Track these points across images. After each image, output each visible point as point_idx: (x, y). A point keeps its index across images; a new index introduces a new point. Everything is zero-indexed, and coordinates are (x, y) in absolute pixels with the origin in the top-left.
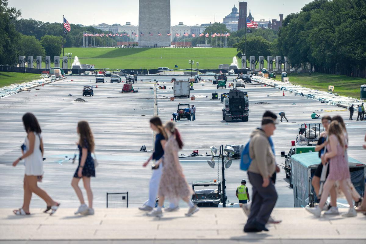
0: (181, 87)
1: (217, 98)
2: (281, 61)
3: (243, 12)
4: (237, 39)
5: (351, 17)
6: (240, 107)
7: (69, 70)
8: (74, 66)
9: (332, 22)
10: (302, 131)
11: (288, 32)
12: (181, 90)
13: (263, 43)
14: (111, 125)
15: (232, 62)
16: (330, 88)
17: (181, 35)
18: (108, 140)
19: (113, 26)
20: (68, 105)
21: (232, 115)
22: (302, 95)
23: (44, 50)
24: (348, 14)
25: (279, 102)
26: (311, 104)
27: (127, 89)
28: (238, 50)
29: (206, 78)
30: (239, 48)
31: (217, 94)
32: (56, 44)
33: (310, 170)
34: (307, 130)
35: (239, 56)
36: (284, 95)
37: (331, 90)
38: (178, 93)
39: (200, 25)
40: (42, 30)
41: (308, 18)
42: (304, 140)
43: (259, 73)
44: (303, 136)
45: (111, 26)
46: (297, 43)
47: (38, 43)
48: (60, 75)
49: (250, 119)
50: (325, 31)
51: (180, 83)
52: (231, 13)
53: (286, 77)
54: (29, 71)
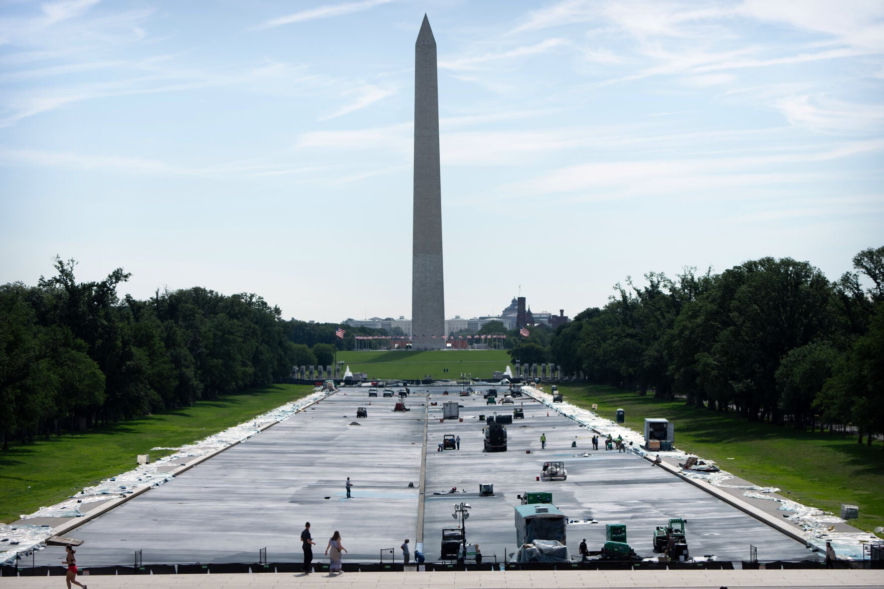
0: (451, 408)
1: (484, 419)
2: (554, 370)
3: (522, 308)
4: (514, 339)
5: (616, 335)
6: (499, 438)
7: (342, 381)
8: (346, 377)
9: (599, 338)
10: (545, 468)
11: (560, 342)
12: (450, 411)
13: (537, 349)
14: (383, 456)
15: (505, 371)
16: (593, 407)
17: (457, 329)
18: (381, 475)
19: (386, 320)
20: (343, 431)
21: (492, 445)
22: (565, 415)
23: (317, 359)
24: (613, 332)
25: (541, 425)
26: (570, 428)
27: (400, 408)
28: (512, 357)
29: (478, 388)
30: (513, 354)
31: (484, 416)
32: (328, 353)
33: (525, 520)
34: (550, 467)
35: (514, 362)
36: (548, 416)
37: (594, 409)
38: (448, 414)
39: (478, 318)
40: (313, 332)
41: (580, 328)
43: (532, 383)
44: (546, 472)
45: (383, 320)
46: (569, 353)
47: (310, 351)
48: (334, 388)
49: (508, 448)
50: (593, 346)
51: (449, 405)
52: (511, 305)
53: (556, 390)
54: (302, 382)
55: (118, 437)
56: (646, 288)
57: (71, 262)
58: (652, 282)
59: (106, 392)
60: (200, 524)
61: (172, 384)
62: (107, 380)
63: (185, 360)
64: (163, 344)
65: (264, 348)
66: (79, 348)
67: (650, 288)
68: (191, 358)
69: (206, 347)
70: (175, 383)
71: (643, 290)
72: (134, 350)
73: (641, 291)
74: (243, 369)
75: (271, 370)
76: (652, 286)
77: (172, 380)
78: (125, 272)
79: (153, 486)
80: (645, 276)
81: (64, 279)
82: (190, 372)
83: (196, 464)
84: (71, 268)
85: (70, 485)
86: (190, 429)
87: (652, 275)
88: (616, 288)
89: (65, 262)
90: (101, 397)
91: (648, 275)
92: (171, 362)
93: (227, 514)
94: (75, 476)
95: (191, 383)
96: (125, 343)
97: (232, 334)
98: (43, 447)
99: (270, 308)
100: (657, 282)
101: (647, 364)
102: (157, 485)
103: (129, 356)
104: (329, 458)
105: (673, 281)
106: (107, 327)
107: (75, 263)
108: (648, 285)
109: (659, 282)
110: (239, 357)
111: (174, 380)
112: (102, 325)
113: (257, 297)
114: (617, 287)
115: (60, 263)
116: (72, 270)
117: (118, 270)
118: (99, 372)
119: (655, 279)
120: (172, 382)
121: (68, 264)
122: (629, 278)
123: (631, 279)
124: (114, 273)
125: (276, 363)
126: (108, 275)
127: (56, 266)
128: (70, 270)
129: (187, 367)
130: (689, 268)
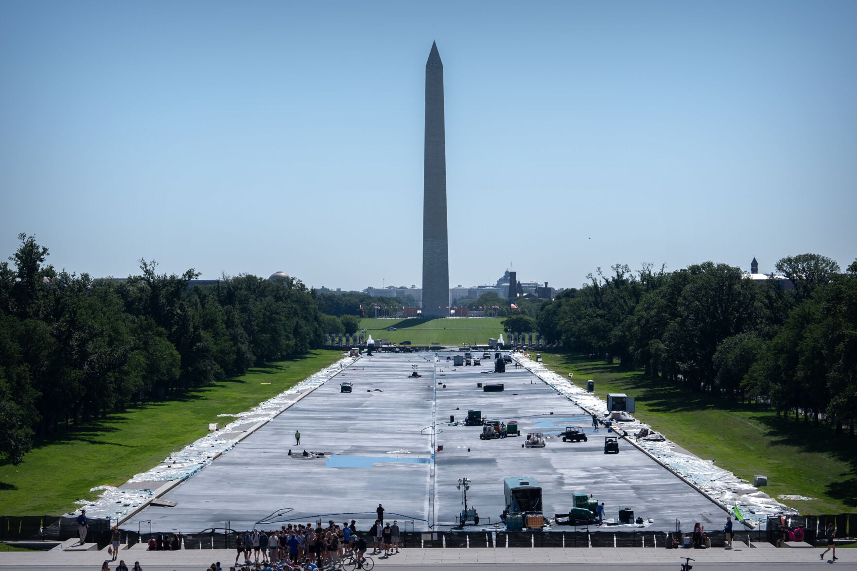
1: (481, 387)
2: (538, 339)
3: (513, 280)
4: (506, 308)
5: (589, 315)
7: (365, 347)
8: (369, 344)
9: (575, 316)
10: (529, 437)
11: (543, 316)
13: (525, 320)
14: (401, 422)
15: (499, 338)
16: (569, 375)
17: (459, 296)
18: (400, 441)
19: (400, 288)
20: (369, 397)
22: (546, 383)
23: (344, 328)
24: (586, 313)
25: (526, 392)
26: (550, 396)
28: (505, 326)
29: (476, 354)
30: (505, 324)
31: (481, 384)
32: (353, 322)
33: (511, 491)
34: (532, 437)
35: (506, 330)
36: (532, 383)
37: (570, 377)
39: (477, 287)
40: (340, 302)
42: (530, 444)
43: (520, 351)
44: (529, 441)
45: (398, 288)
46: (551, 326)
47: (339, 322)
48: (359, 354)
50: (570, 323)
52: (504, 277)
53: (540, 358)
54: (333, 348)
55: (190, 404)
56: (613, 277)
57: (152, 263)
58: (617, 272)
59: (181, 368)
60: (264, 487)
61: (231, 358)
62: (182, 359)
63: (241, 337)
64: (224, 326)
65: (302, 322)
66: (160, 334)
67: (616, 278)
68: (245, 335)
69: (257, 325)
70: (233, 357)
71: (610, 280)
72: (202, 333)
73: (609, 280)
74: (287, 342)
75: (308, 341)
76: (618, 275)
77: (231, 354)
78: (196, 272)
79: (224, 452)
80: (612, 267)
81: (147, 277)
82: (244, 348)
83: (255, 431)
84: (153, 268)
85: (159, 450)
86: (246, 396)
87: (618, 266)
88: (588, 278)
89: (148, 263)
90: (177, 372)
91: (615, 266)
92: (231, 340)
93: (284, 477)
94: (163, 442)
95: (245, 356)
96: (196, 328)
97: (278, 314)
98: (133, 415)
99: (307, 289)
100: (621, 273)
101: (613, 341)
102: (227, 450)
103: (199, 339)
104: (360, 424)
105: (633, 276)
106: (181, 315)
107: (156, 264)
108: (615, 275)
109: (623, 272)
110: (283, 332)
111: (233, 354)
112: (178, 314)
113: (297, 280)
114: (589, 276)
115: (145, 264)
116: (154, 269)
117: (191, 270)
118: (175, 352)
119: (620, 270)
120: (231, 356)
121: (151, 265)
122: (599, 269)
123: (601, 270)
124: (187, 273)
125: (312, 334)
126: (182, 274)
127: (141, 267)
128: (152, 269)
129: (243, 343)
130: (647, 265)
